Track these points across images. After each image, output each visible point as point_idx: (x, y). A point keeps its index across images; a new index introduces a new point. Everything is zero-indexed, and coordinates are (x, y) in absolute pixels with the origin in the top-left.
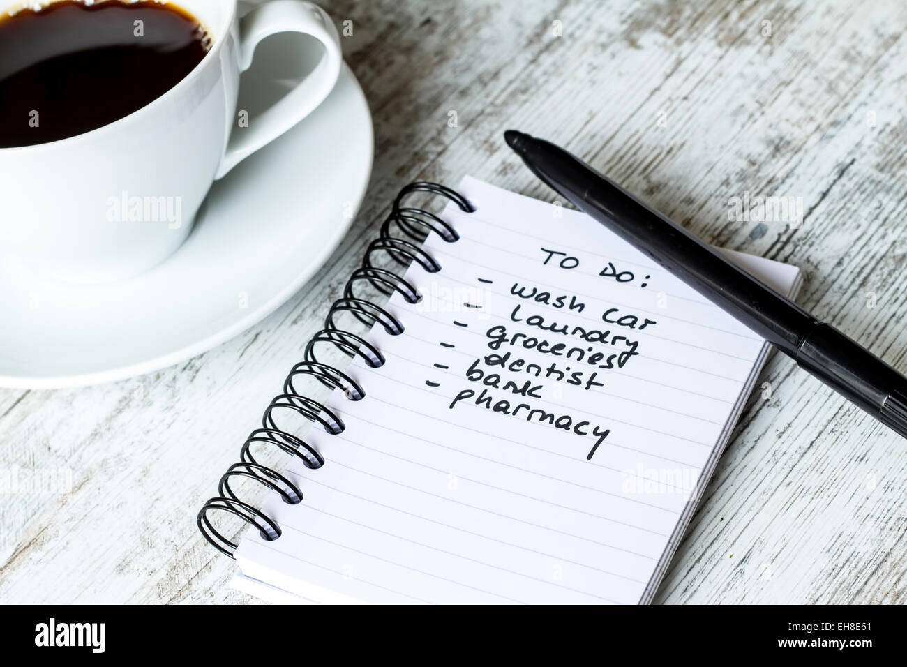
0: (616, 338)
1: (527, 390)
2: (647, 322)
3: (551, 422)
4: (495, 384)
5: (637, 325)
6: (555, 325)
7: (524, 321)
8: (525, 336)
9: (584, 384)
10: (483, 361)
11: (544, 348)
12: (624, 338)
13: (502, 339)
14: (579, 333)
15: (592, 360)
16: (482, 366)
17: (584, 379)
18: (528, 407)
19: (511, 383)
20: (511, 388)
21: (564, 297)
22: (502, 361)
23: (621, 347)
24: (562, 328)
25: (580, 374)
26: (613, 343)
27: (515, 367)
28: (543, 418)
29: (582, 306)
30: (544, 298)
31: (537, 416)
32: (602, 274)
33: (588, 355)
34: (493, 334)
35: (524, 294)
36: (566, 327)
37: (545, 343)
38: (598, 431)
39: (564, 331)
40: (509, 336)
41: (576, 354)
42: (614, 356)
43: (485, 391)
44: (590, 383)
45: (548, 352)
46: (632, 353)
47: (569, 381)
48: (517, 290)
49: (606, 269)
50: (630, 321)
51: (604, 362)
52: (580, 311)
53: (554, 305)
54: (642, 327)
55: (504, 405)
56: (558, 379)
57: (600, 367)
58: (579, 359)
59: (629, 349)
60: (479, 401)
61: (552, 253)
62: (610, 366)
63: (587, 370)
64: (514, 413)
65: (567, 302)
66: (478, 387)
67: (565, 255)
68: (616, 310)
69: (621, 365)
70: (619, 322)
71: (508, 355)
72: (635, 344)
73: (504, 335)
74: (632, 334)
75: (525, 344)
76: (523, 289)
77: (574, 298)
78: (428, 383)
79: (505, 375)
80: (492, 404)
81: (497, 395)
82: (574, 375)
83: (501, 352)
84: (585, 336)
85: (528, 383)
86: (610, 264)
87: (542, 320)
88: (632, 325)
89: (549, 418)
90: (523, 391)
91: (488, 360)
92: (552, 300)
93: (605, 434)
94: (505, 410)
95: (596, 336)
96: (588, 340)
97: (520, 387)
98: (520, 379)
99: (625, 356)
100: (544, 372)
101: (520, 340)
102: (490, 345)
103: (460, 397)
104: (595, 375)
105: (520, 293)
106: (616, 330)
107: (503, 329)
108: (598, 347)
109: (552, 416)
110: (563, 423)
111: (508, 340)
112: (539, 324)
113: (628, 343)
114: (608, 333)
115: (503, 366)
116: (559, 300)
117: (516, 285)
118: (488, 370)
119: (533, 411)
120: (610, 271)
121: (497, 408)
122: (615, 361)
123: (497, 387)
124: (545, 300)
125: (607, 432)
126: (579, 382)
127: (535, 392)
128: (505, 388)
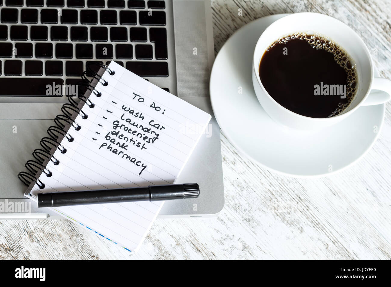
0: (152, 132)
1: (123, 146)
2: (163, 127)
3: (129, 160)
4: (114, 142)
5: (159, 128)
6: (134, 123)
7: (125, 120)
8: (124, 126)
9: (141, 147)
10: (111, 133)
11: (130, 131)
12: (155, 132)
13: (117, 126)
14: (141, 128)
15: (144, 139)
16: (110, 135)
17: (141, 145)
18: (123, 153)
19: (119, 143)
20: (118, 145)
21: (138, 113)
22: (117, 134)
23: (154, 136)
24: (136, 125)
25: (140, 143)
26: (151, 133)
27: (120, 137)
28: (127, 158)
29: (143, 117)
30: (132, 112)
31: (125, 156)
32: (151, 106)
33: (143, 136)
34: (115, 123)
35: (126, 109)
36: (138, 125)
37: (131, 130)
38: (143, 166)
39: (137, 126)
40: (120, 125)
41: (140, 136)
42: (151, 138)
43: (110, 145)
44: (143, 147)
45: (131, 133)
46: (156, 138)
47: (136, 145)
48: (124, 108)
49: (152, 104)
50: (157, 126)
51: (147, 140)
52: (142, 119)
53: (135, 115)
54: (161, 129)
55: (116, 151)
56: (133, 144)
57: (146, 142)
58: (140, 138)
59: (156, 136)
60: (108, 148)
61: (136, 95)
62: (149, 142)
63: (143, 142)
64: (119, 154)
65: (139, 115)
66: (108, 142)
67: (140, 96)
68: (154, 121)
69: (153, 142)
70: (154, 126)
71: (119, 132)
72: (158, 135)
73: (118, 124)
74: (157, 131)
75: (124, 128)
76: (126, 108)
77: (141, 114)
78: (93, 139)
79: (118, 140)
80: (112, 150)
81: (114, 146)
82: (138, 143)
83: (117, 131)
84: (143, 129)
85: (124, 144)
86: (154, 103)
87: (130, 121)
88: (158, 128)
89: (129, 158)
90: (122, 147)
91: (112, 133)
92: (134, 114)
93: (145, 167)
94: (116, 152)
95: (146, 130)
96: (144, 131)
97: (121, 145)
98: (122, 142)
99: (154, 139)
100: (129, 140)
101: (123, 127)
102: (114, 127)
103: (102, 145)
104: (144, 144)
105: (125, 109)
106: (153, 129)
107: (118, 122)
108: (147, 134)
109: (130, 157)
110: (133, 161)
111: (119, 127)
113: (156, 135)
114: (150, 129)
115: (117, 136)
116: (137, 114)
117: (124, 106)
118: (113, 137)
119: (125, 155)
120: (153, 106)
121: (113, 151)
122: (151, 140)
123: (114, 144)
124: (132, 113)
125: (146, 166)
126: (139, 146)
127: (125, 148)
128: (117, 144)
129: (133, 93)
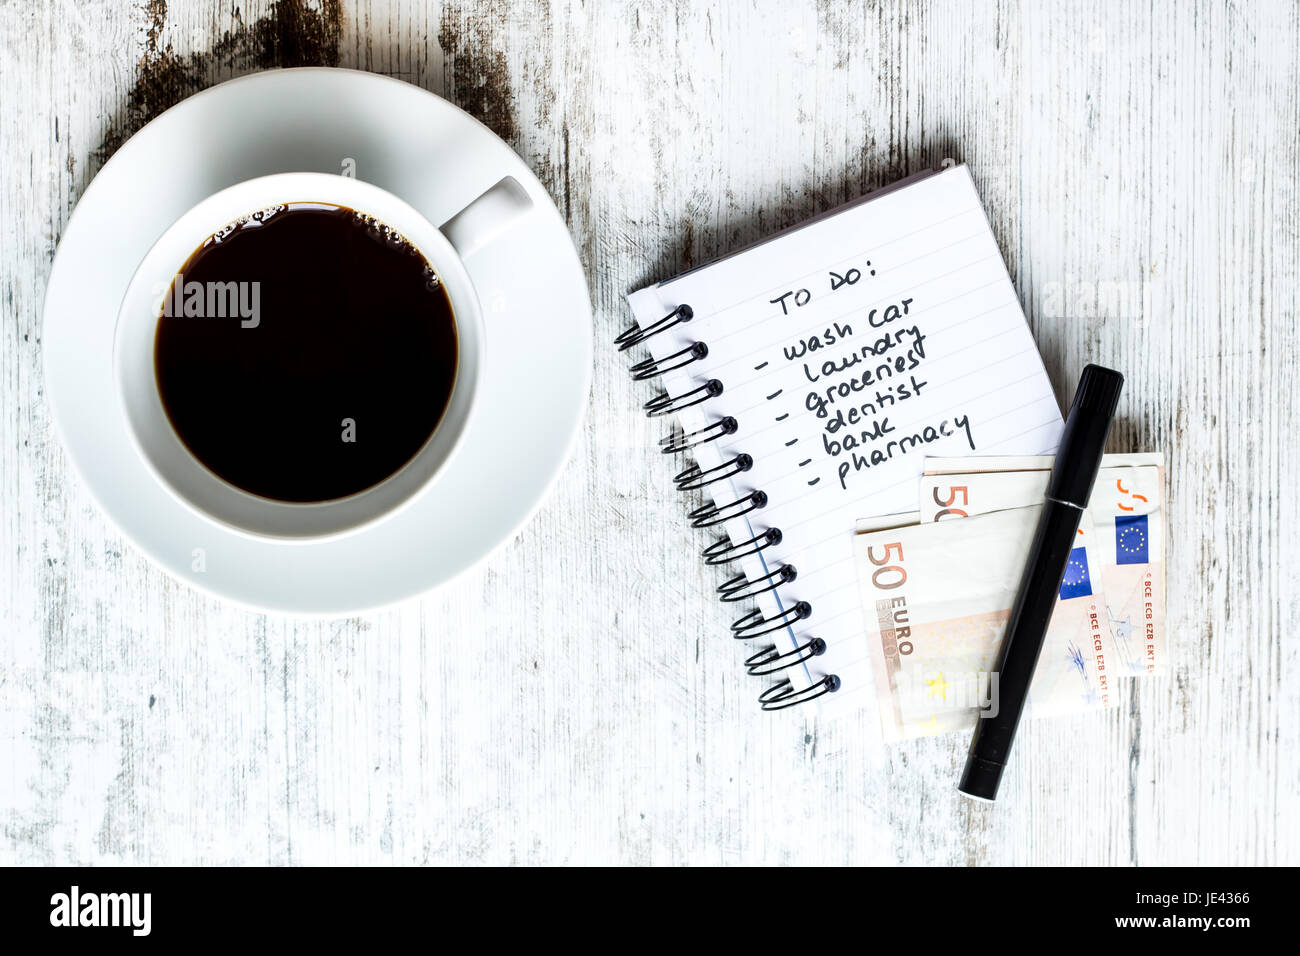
0: (897, 335)
1: (880, 430)
2: (905, 303)
3: (921, 442)
4: (854, 444)
5: (901, 312)
6: (845, 360)
7: (822, 376)
8: (835, 388)
9: (914, 393)
10: (827, 433)
11: (857, 386)
12: (903, 331)
13: (821, 404)
14: (868, 353)
15: (900, 368)
16: (831, 438)
17: (909, 387)
18: (895, 444)
19: (864, 434)
20: (868, 437)
21: (828, 331)
22: (840, 422)
23: (908, 340)
24: (852, 359)
25: (902, 386)
26: (900, 341)
27: (854, 418)
28: (913, 443)
29: (847, 328)
30: (814, 344)
31: (907, 444)
32: (834, 287)
33: (892, 366)
34: (812, 405)
35: (798, 352)
36: (854, 355)
37: (854, 381)
38: (959, 422)
39: (856, 360)
40: (825, 397)
41: (884, 372)
42: (911, 352)
43: (854, 455)
44: (916, 388)
45: (863, 387)
46: (920, 339)
47: (901, 398)
48: (790, 354)
49: (832, 280)
50: (892, 313)
51: (908, 363)
52: (851, 333)
53: (828, 343)
54: (906, 311)
55: (877, 456)
56: (892, 403)
57: (910, 368)
58: (890, 375)
59: (914, 337)
60: (858, 467)
61: (781, 299)
62: (916, 363)
63: (903, 378)
64: (891, 456)
65: (834, 333)
66: (846, 456)
67: (790, 293)
68: (874, 311)
69: (922, 355)
70: (886, 320)
71: (839, 412)
72: (915, 329)
73: (820, 399)
74: (905, 323)
75: (840, 393)
76: (793, 349)
77: (835, 325)
78: (811, 483)
79: (856, 431)
80: (869, 462)
81: (865, 450)
82: (900, 390)
83: (832, 415)
84: (874, 352)
85: (875, 424)
86: (831, 274)
87: (833, 364)
88: (897, 315)
89: (917, 440)
90: (878, 433)
91: (832, 430)
92: (823, 341)
93: (965, 421)
94: (881, 458)
95: (882, 345)
96: (880, 353)
97: (873, 432)
98: (866, 424)
99: (918, 346)
100: (877, 406)
101: (834, 393)
102: (818, 415)
103: (842, 475)
104: (912, 378)
105: (794, 354)
106: (891, 328)
107: (815, 395)
108: (893, 353)
109: (917, 436)
110: (929, 435)
111: (827, 401)
112: (834, 368)
113: (910, 333)
114: (887, 335)
115: (845, 425)
116: (827, 335)
117: (785, 350)
118: (838, 436)
119: (901, 443)
120: (837, 281)
121: (875, 462)
122: (915, 356)
123: (858, 445)
124: (818, 345)
125: (966, 418)
126: (908, 395)
127: (887, 428)
128: (864, 441)
129: (772, 302)
